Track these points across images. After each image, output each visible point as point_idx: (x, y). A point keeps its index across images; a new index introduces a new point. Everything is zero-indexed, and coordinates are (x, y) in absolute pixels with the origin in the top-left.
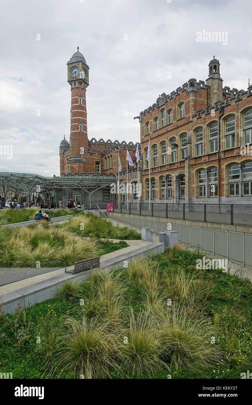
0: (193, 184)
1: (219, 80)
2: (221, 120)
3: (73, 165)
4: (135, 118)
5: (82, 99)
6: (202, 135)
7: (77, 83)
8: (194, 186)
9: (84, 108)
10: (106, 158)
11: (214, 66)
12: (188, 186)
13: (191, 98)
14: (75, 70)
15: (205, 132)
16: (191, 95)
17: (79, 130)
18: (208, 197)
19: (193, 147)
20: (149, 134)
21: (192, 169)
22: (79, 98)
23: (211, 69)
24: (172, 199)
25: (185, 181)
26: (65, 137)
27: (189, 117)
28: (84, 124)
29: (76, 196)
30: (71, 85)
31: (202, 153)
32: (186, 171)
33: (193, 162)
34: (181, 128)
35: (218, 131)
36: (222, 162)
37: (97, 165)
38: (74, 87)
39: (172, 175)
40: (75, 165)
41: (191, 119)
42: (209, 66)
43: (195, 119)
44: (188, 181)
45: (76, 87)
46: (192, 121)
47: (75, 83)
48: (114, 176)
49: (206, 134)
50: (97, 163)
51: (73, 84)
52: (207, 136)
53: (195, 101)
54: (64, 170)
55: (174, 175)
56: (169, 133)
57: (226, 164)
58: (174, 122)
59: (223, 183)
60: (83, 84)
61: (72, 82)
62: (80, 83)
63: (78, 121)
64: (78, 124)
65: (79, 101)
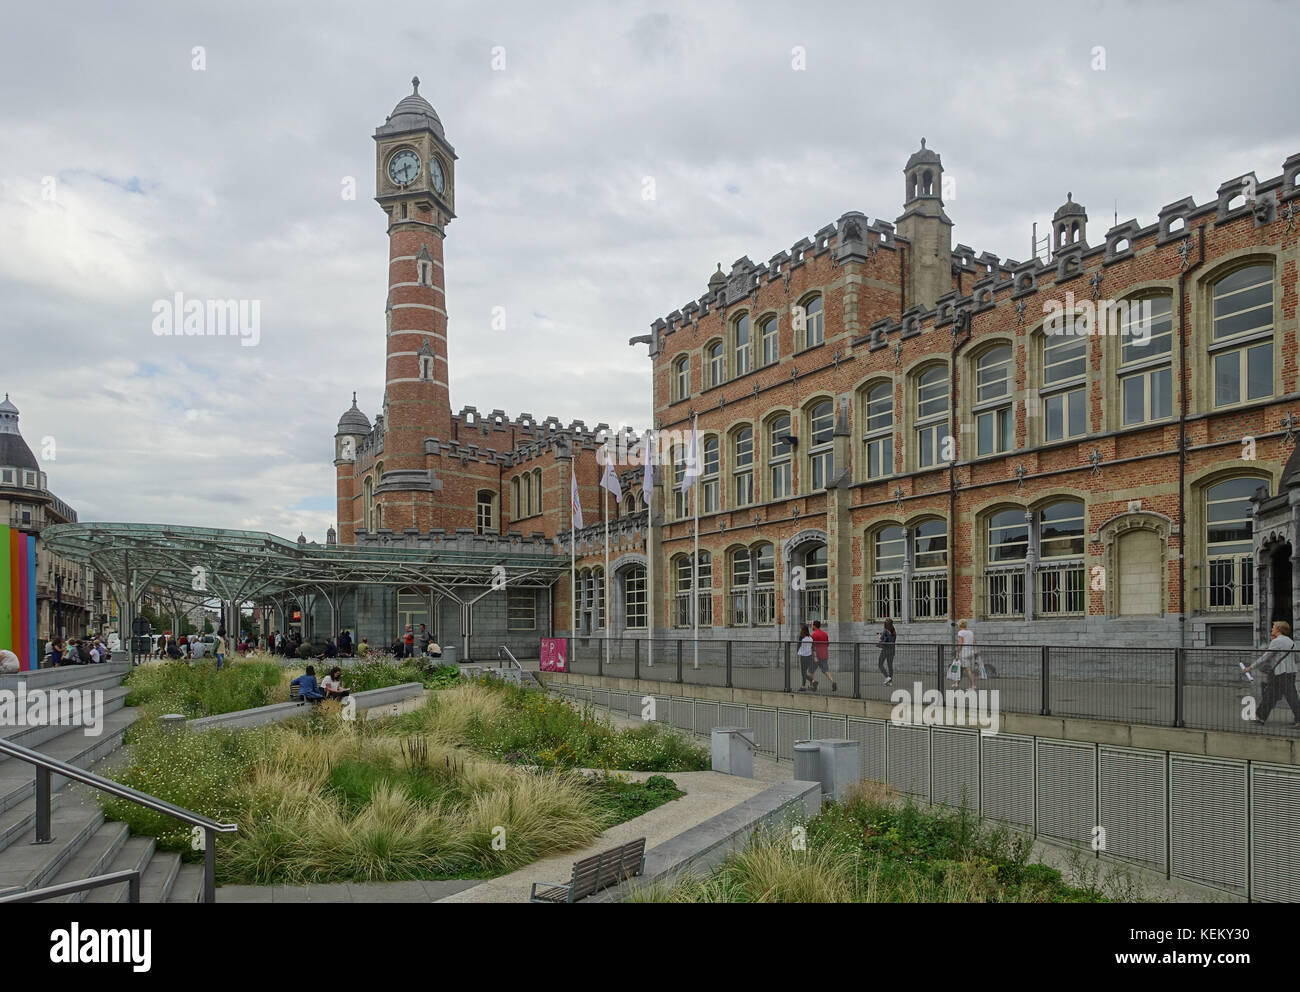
0: (856, 573)
1: (942, 222)
2: (960, 359)
3: (397, 503)
4: (633, 342)
5: (430, 263)
6: (889, 406)
7: (411, 206)
8: (860, 580)
9: (439, 300)
10: (516, 480)
11: (924, 172)
12: (837, 581)
13: (849, 279)
14: (407, 160)
15: (900, 397)
16: (849, 268)
17: (418, 377)
18: (911, 621)
19: (857, 448)
20: (686, 397)
21: (851, 524)
22: (420, 262)
23: (912, 180)
24: (777, 626)
25: (828, 564)
26: (355, 401)
27: (841, 345)
28: (437, 357)
29: (408, 613)
30: (390, 213)
31: (887, 469)
32: (833, 532)
33: (854, 499)
34: (811, 382)
35: (949, 395)
36: (963, 500)
37: (484, 505)
38: (401, 221)
39: (776, 543)
40: (404, 504)
41: (848, 352)
42: (905, 171)
43: (863, 352)
44: (837, 566)
45: (407, 220)
46: (853, 358)
47: (404, 207)
48: (549, 543)
49: (904, 404)
50: (485, 497)
51: (397, 209)
52: (907, 411)
53: (863, 291)
54: (353, 519)
55: (784, 543)
56: (766, 399)
57: (977, 508)
58: (783, 360)
59: (965, 572)
60: (434, 213)
61: (394, 204)
62: (425, 209)
63: (415, 342)
64: (416, 353)
65: (420, 271)
